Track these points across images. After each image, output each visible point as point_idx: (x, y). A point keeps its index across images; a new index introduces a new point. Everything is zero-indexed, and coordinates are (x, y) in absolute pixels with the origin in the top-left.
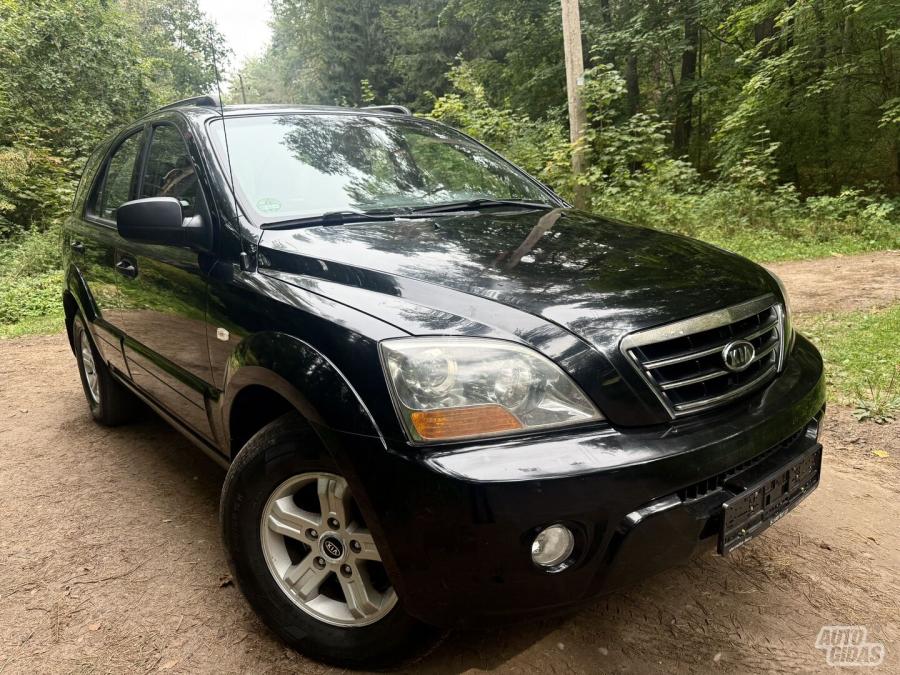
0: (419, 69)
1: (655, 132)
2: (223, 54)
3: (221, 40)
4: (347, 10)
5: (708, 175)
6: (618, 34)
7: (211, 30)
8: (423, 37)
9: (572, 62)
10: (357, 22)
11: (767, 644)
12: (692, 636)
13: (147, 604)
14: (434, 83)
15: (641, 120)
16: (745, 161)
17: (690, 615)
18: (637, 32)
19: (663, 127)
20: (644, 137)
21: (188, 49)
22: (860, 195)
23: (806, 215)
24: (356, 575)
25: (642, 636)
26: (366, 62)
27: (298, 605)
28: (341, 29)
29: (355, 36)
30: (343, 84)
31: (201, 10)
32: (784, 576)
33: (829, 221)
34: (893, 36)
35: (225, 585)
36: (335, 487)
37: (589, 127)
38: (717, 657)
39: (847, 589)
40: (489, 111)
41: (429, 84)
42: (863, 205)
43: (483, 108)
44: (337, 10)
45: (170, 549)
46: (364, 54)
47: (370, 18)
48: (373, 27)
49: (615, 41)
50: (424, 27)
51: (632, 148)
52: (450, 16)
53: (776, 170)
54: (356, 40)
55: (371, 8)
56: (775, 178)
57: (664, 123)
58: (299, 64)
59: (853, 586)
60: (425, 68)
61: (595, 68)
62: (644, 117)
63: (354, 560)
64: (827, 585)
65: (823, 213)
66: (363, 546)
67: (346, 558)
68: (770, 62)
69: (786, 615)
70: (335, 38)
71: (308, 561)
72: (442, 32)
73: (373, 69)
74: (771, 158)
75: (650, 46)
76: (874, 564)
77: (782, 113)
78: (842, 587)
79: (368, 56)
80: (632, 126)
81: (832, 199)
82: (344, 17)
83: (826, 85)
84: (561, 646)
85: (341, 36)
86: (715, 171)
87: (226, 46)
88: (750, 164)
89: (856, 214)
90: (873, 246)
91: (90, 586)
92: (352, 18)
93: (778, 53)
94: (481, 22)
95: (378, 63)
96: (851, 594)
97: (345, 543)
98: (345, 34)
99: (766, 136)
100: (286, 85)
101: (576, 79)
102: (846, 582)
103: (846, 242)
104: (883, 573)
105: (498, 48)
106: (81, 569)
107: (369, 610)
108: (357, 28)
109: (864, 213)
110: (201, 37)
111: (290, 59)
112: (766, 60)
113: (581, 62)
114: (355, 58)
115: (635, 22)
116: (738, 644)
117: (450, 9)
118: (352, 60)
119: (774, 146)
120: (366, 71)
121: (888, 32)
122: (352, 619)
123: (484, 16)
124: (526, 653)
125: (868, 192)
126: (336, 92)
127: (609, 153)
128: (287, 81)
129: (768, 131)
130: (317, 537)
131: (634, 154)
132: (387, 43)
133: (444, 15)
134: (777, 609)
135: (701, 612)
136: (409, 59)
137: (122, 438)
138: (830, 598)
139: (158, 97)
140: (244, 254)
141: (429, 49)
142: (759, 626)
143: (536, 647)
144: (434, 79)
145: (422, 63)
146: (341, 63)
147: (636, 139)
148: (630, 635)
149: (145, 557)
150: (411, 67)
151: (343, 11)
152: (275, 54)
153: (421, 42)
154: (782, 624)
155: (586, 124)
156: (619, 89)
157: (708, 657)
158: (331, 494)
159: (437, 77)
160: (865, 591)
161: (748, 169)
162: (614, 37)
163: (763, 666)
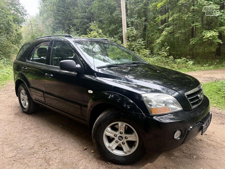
0: (80, 23)
1: (143, 43)
2: (26, 15)
3: (25, 11)
4: (61, 6)
5: (152, 53)
6: (132, 19)
7: (23, 9)
8: (82, 15)
9: (124, 26)
10: (63, 10)
11: (203, 154)
12: (188, 153)
13: (67, 155)
14: (84, 27)
15: (140, 40)
16: (162, 51)
17: (186, 149)
18: (136, 19)
19: (145, 42)
20: (141, 44)
21: (16, 13)
22: (186, 59)
23: (175, 63)
24: (126, 144)
25: (178, 154)
26: (66, 20)
27: (111, 152)
28: (59, 11)
29: (63, 13)
30: (59, 25)
31: (20, 3)
32: (201, 141)
33: (180, 65)
34: (193, 25)
35: (84, 150)
36: (123, 125)
37: (128, 41)
38: (195, 157)
39: (213, 142)
40: (103, 36)
41: (83, 27)
42: (187, 61)
43: (102, 35)
44: (58, 6)
45: (65, 143)
46: (65, 18)
47: (67, 9)
48: (68, 11)
49: (131, 21)
50: (82, 13)
51: (138, 47)
52: (89, 11)
53: (169, 53)
54: (63, 14)
55: (67, 7)
56: (168, 55)
57: (145, 41)
58: (47, 19)
59: (214, 142)
60: (82, 23)
61: (130, 28)
62: (141, 40)
63: (126, 141)
64: (209, 142)
65: (179, 63)
66: (128, 137)
67: (124, 140)
68: (167, 29)
69: (204, 148)
70: (57, 13)
71: (114, 142)
72: (86, 14)
73: (67, 22)
74: (168, 50)
75: (139, 23)
76: (216, 137)
77: (168, 40)
78: (212, 142)
79: (66, 18)
80: (138, 42)
81: (180, 60)
82: (60, 8)
83: (179, 35)
84: (164, 157)
85: (59, 13)
86: (154, 52)
87: (27, 13)
88: (163, 51)
89: (185, 63)
90: (190, 70)
91: (50, 152)
92: (62, 9)
93: (168, 27)
94: (97, 13)
95: (68, 20)
96: (214, 143)
97: (124, 137)
98: (60, 12)
99: (167, 45)
100: (43, 24)
101: (125, 30)
102: (212, 141)
103: (184, 70)
104: (218, 139)
105: (100, 20)
106: (45, 148)
107: (129, 151)
108: (63, 11)
109: (188, 63)
110: (20, 10)
111: (44, 17)
112: (166, 28)
113: (126, 26)
114: (63, 19)
115: (135, 17)
116: (197, 154)
117: (90, 9)
118: (62, 19)
119: (168, 48)
120: (65, 22)
121: (192, 24)
122: (125, 154)
123: (98, 12)
124: (157, 159)
125: (188, 58)
126: (58, 27)
127: (133, 48)
128: (43, 23)
129: (167, 44)
130: (117, 136)
131: (138, 48)
132: (71, 16)
133: (88, 10)
134: (202, 147)
135: (188, 149)
136: (77, 20)
137: (34, 117)
138: (211, 144)
139: (13, 26)
140: (95, 74)
141: (83, 18)
142: (200, 151)
143: (159, 158)
144: (84, 26)
145: (81, 22)
146: (59, 20)
147: (139, 45)
148: (176, 154)
149: (60, 145)
150: (78, 22)
151: (60, 7)
152: (40, 16)
153: (81, 16)
154: (204, 150)
155: (127, 41)
156: (135, 33)
157: (193, 157)
158: (122, 127)
159: (85, 25)
160: (216, 142)
161: (163, 52)
162: (130, 20)
163: (204, 158)
